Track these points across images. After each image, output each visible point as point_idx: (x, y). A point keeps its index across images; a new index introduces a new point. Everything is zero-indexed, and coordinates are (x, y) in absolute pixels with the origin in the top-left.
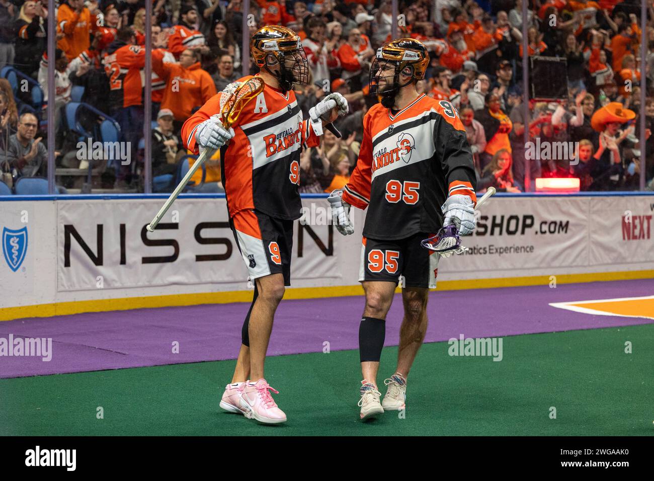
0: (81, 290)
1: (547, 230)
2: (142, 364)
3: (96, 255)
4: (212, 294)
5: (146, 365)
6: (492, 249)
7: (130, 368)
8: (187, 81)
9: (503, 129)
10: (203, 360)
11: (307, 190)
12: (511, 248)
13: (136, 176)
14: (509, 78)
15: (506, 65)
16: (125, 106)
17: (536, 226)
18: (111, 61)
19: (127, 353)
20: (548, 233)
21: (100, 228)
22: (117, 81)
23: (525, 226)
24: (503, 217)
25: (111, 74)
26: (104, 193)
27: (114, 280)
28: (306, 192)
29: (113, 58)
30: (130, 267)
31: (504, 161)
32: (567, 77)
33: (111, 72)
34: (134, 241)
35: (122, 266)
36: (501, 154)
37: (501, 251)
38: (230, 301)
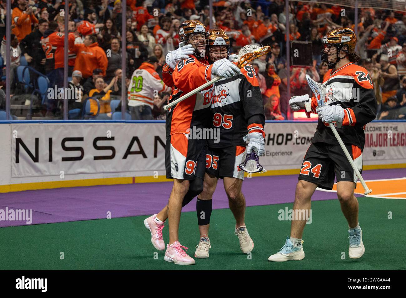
0: (26, 177)
1: (300, 142)
2: (61, 221)
3: (35, 156)
4: (103, 179)
5: (63, 221)
6: (268, 153)
7: (54, 223)
8: (88, 53)
9: (275, 84)
10: (98, 218)
11: (160, 118)
12: (279, 153)
13: (59, 110)
14: (278, 53)
15: (276, 46)
16: (55, 68)
17: (294, 140)
18: (46, 42)
19: (53, 214)
20: (301, 144)
21: (37, 140)
22: (50, 54)
23: (287, 140)
24: (274, 135)
25: (46, 50)
26: (40, 119)
27: (45, 171)
28: (159, 120)
29: (47, 40)
30: (55, 163)
31: (275, 102)
32: (312, 53)
33: (46, 48)
34: (57, 148)
35: (50, 163)
36: (273, 97)
37: (273, 154)
38: (114, 183)
